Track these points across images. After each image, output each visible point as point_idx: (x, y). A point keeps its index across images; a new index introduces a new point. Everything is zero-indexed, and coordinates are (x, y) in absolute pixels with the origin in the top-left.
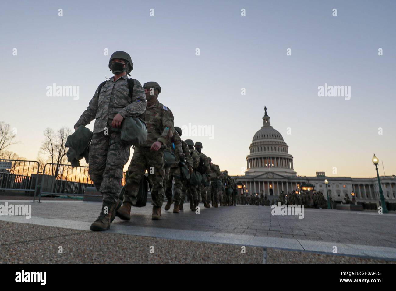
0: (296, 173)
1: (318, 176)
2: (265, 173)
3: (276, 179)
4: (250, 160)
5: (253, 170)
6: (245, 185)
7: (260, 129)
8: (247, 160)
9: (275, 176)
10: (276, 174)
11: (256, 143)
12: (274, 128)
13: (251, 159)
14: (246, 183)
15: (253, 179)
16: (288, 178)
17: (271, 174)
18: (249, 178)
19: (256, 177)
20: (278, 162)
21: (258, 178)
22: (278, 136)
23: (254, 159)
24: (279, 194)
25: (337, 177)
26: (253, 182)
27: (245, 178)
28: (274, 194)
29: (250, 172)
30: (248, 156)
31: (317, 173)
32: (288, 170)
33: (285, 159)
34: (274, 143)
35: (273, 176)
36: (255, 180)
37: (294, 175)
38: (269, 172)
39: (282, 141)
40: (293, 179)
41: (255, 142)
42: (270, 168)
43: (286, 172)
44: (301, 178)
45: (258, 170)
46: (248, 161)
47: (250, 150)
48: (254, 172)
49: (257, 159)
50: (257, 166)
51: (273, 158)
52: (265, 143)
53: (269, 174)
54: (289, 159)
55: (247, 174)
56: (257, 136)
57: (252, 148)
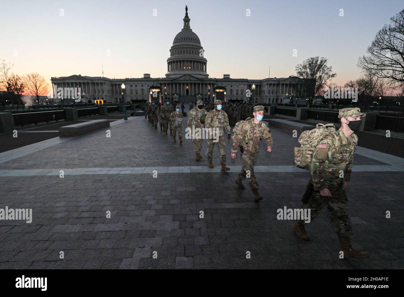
0: (208, 75)
1: (224, 78)
2: (183, 75)
3: (192, 80)
4: (170, 62)
5: (173, 73)
6: (166, 87)
7: (181, 31)
8: (168, 63)
9: (192, 78)
10: (193, 77)
11: (176, 46)
12: (193, 31)
13: (171, 62)
14: (167, 85)
15: (172, 81)
16: (201, 80)
17: (188, 77)
18: (169, 81)
19: (175, 79)
20: (195, 64)
21: (177, 80)
22: (196, 39)
23: (174, 62)
24: (193, 94)
25: (238, 79)
26: (172, 84)
27: (166, 80)
28: (189, 94)
29: (170, 74)
30: (169, 59)
31: (224, 75)
32: (202, 73)
33: (200, 62)
34: (192, 47)
35: (190, 78)
36: (174, 82)
37: (206, 77)
38: (186, 75)
39: (199, 45)
40: (205, 81)
41: (175, 44)
42: (187, 70)
43: (200, 75)
44: (212, 80)
45: (177, 72)
46: (169, 63)
47: (171, 53)
48: (174, 74)
49: (177, 61)
50: (177, 69)
51: (191, 61)
52: (184, 47)
53: (186, 76)
54: (204, 62)
55: (168, 77)
56: (178, 39)
57: (173, 50)
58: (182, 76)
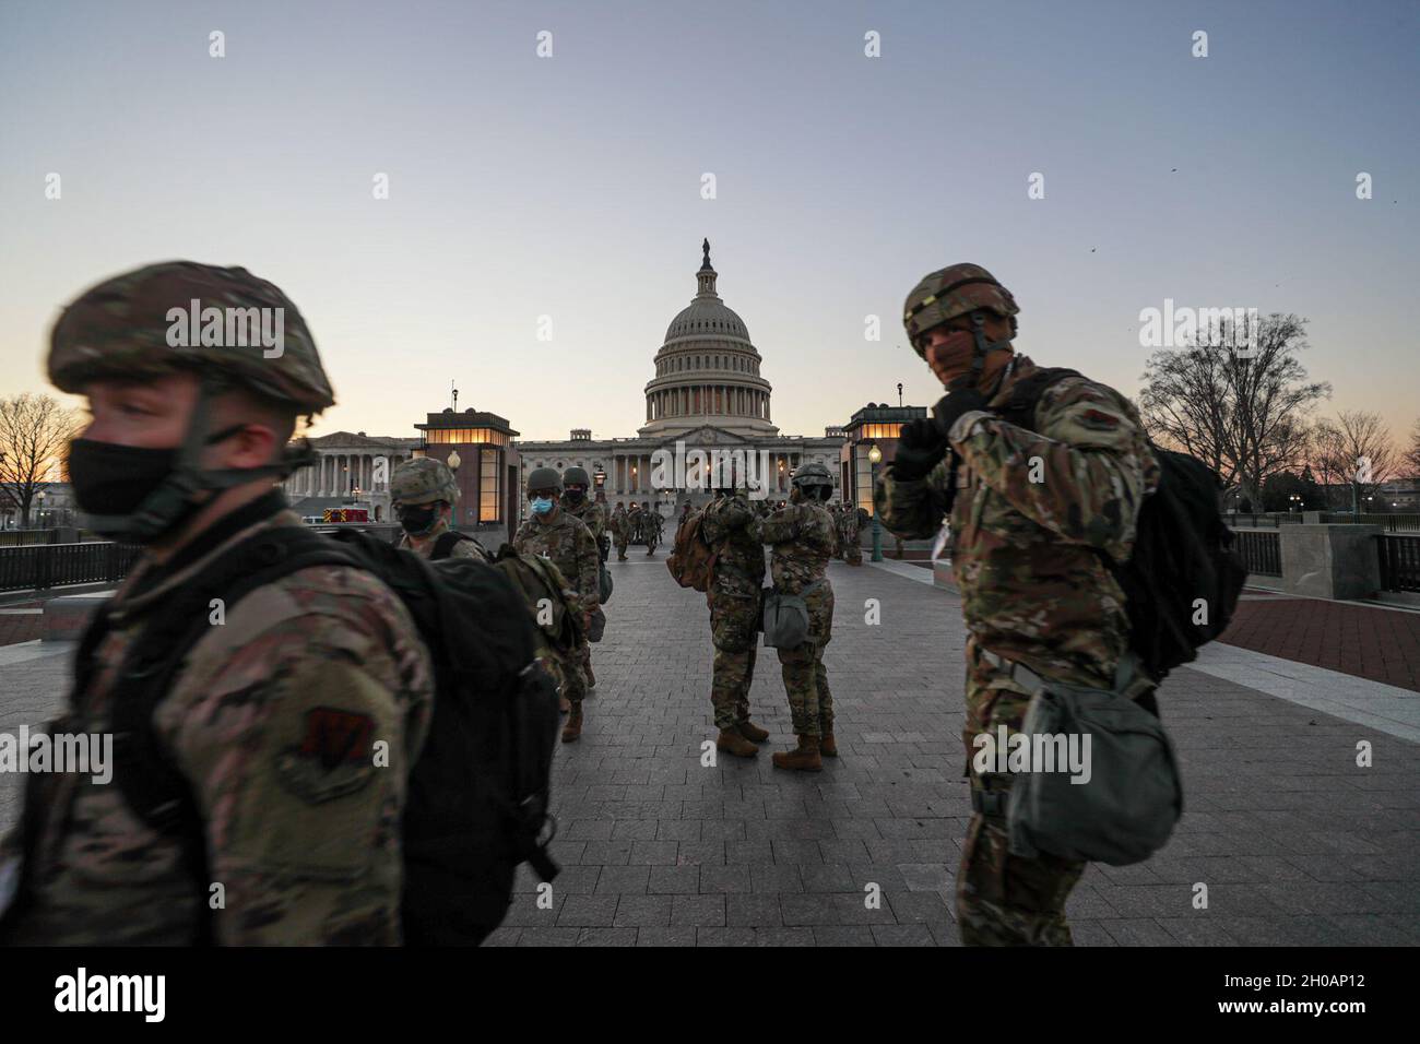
0: (776, 429)
1: (829, 438)
3: (723, 445)
4: (655, 394)
5: (661, 424)
6: (635, 466)
7: (689, 304)
8: (648, 397)
9: (722, 440)
10: (725, 433)
11: (673, 345)
12: (725, 304)
13: (658, 393)
14: (639, 461)
16: (755, 444)
17: (711, 434)
18: (648, 448)
19: (668, 444)
20: (731, 396)
22: (735, 326)
23: (666, 392)
27: (637, 447)
29: (652, 429)
30: (651, 385)
31: (828, 430)
32: (755, 423)
33: (750, 391)
34: (723, 347)
35: (716, 438)
37: (773, 434)
38: (704, 428)
39: (745, 341)
40: (767, 447)
41: (670, 342)
42: (708, 415)
43: (751, 428)
44: (790, 442)
45: (676, 423)
46: (651, 397)
47: (658, 367)
48: (665, 429)
49: (675, 390)
50: (675, 413)
51: (719, 388)
52: (698, 346)
53: (704, 432)
54: (761, 392)
55: (646, 436)
56: (680, 327)
57: (663, 359)
58: (690, 433)
